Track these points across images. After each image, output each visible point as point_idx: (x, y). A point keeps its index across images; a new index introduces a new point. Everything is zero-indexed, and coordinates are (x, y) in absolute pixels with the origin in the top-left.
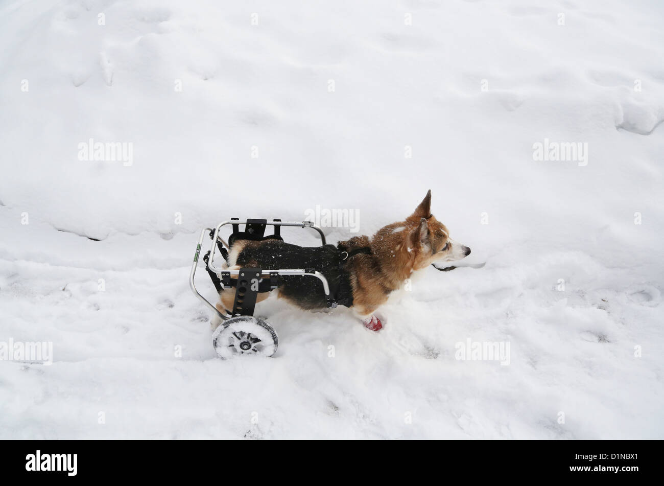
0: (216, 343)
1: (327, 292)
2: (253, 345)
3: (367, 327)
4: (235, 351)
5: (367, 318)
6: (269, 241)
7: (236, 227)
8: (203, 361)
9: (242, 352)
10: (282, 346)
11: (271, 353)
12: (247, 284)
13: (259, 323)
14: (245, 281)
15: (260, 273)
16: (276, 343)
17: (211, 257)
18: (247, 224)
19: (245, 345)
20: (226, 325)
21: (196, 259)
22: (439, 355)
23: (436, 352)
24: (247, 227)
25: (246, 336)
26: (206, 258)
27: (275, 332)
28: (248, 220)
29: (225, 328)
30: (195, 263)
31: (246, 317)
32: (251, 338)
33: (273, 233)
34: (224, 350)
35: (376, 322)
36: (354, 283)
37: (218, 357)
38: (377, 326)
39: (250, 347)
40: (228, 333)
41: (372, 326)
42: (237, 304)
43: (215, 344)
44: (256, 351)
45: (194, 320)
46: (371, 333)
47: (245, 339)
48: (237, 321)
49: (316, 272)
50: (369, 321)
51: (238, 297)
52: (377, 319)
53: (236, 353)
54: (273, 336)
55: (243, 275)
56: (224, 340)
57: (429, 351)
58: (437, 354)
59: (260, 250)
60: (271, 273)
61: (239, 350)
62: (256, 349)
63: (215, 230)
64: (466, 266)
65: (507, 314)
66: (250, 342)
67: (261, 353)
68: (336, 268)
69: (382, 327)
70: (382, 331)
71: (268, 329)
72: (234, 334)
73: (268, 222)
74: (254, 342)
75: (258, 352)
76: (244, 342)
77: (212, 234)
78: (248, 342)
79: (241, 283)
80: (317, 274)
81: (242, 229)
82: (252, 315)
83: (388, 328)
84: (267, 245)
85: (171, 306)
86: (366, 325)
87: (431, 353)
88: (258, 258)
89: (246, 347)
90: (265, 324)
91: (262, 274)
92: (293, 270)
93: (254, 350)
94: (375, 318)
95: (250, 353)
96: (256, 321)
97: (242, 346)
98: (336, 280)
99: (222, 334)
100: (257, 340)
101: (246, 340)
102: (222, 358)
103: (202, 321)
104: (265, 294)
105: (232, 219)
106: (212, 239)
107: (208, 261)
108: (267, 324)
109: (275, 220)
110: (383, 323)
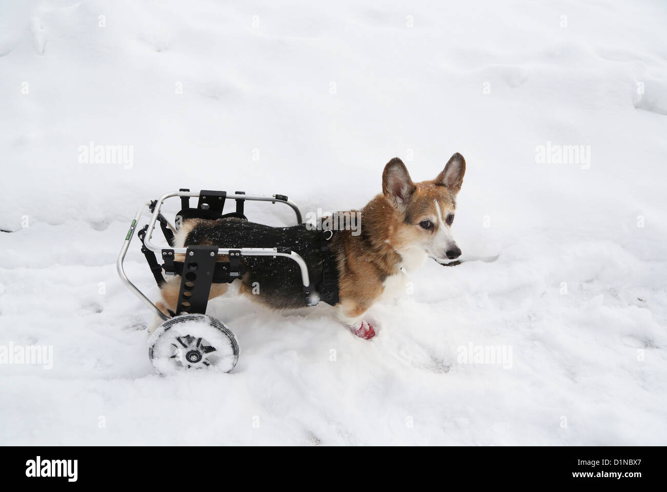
0: (152, 352)
1: (306, 282)
2: (205, 356)
3: (356, 334)
4: (179, 364)
5: (356, 322)
6: (228, 219)
7: (185, 200)
8: (134, 380)
9: (189, 367)
10: (244, 358)
11: (230, 367)
12: (197, 268)
13: (214, 323)
14: (195, 265)
15: (216, 252)
16: (236, 352)
17: (148, 233)
18: (201, 196)
19: (193, 355)
20: (168, 327)
21: (129, 237)
22: (451, 368)
23: (447, 364)
24: (201, 202)
25: (195, 343)
26: (142, 233)
27: (235, 337)
28: (202, 191)
29: (166, 330)
30: (127, 241)
31: (196, 315)
32: (202, 347)
33: (234, 211)
34: (163, 363)
35: (368, 328)
36: (341, 266)
37: (155, 374)
38: (369, 334)
39: (199, 358)
40: (171, 337)
41: (362, 333)
42: (182, 297)
43: (152, 354)
44: (208, 365)
45: (127, 328)
46: (361, 341)
47: (193, 346)
48: (182, 320)
49: (292, 252)
50: (358, 327)
51: (184, 287)
52: (369, 324)
53: (180, 367)
54: (232, 343)
55: (192, 253)
56: (164, 349)
57: (437, 363)
58: (449, 367)
59: (217, 228)
60: (230, 252)
61: (186, 363)
62: (208, 362)
63: (156, 201)
64: (476, 260)
65: (529, 317)
66: (201, 351)
67: (216, 366)
68: (317, 251)
69: (374, 335)
70: (375, 339)
71: (226, 332)
72: (179, 339)
73: (228, 195)
74: (206, 352)
75: (211, 366)
76: (192, 351)
77: (153, 206)
78: (197, 352)
79: (189, 267)
80: (294, 255)
81: (194, 204)
82: (204, 313)
83: (383, 335)
84: (226, 223)
85: (99, 311)
86: (355, 332)
87: (441, 365)
88: (213, 236)
89: (194, 358)
90: (222, 326)
91: (218, 253)
92: (261, 249)
93: (205, 363)
94: (365, 323)
95: (201, 368)
96: (210, 321)
97: (188, 356)
98: (318, 267)
99: (162, 338)
100: (210, 349)
101: (195, 349)
102: (161, 374)
103: (138, 329)
104: (222, 285)
105: (181, 190)
106: (152, 211)
107: (144, 237)
108: (225, 326)
109: (237, 193)
110: (375, 329)
